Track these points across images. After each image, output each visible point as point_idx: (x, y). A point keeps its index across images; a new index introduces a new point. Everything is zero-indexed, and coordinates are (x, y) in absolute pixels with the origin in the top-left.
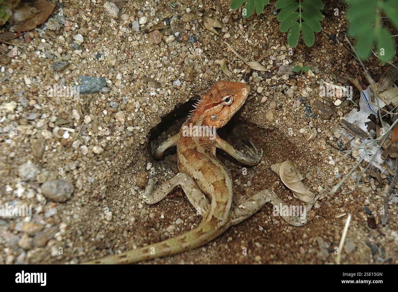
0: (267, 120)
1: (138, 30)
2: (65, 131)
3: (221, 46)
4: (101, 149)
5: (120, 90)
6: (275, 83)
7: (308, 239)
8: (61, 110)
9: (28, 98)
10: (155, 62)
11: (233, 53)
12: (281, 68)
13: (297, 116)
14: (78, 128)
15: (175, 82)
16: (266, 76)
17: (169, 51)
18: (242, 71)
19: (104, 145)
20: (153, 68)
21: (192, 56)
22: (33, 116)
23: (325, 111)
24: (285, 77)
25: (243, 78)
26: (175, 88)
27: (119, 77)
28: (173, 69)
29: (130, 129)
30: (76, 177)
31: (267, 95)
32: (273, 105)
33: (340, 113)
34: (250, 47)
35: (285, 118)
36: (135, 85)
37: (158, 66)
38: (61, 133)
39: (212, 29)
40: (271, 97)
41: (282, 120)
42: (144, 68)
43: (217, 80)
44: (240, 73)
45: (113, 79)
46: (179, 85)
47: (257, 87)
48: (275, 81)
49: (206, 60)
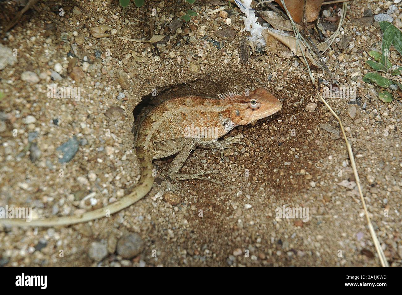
0: (194, 73)
1: (61, 78)
2: (89, 199)
3: (117, 43)
4: (122, 191)
5: (92, 135)
6: (175, 42)
7: (313, 132)
8: (69, 187)
9: (37, 198)
10: (94, 93)
11: (130, 41)
12: (171, 26)
13: (212, 53)
14: (94, 189)
15: (119, 97)
16: (165, 40)
17: (92, 76)
18: (149, 50)
19: (120, 186)
20: (96, 99)
21: (109, 67)
22: (56, 209)
23: (228, 34)
24: (180, 31)
25: (154, 55)
26: (123, 101)
27: (83, 125)
28: (109, 88)
29: (124, 158)
30: (129, 226)
31: (179, 55)
32: (189, 59)
33: (237, 28)
34: (136, 28)
35: (206, 62)
36: (97, 122)
37: (99, 94)
38: (88, 203)
39: (102, 35)
40: (183, 54)
41: (204, 64)
42: (92, 104)
43: (140, 72)
44: (148, 53)
45: (82, 130)
46: (124, 97)
47: (167, 54)
48: (173, 40)
49: (120, 62)
